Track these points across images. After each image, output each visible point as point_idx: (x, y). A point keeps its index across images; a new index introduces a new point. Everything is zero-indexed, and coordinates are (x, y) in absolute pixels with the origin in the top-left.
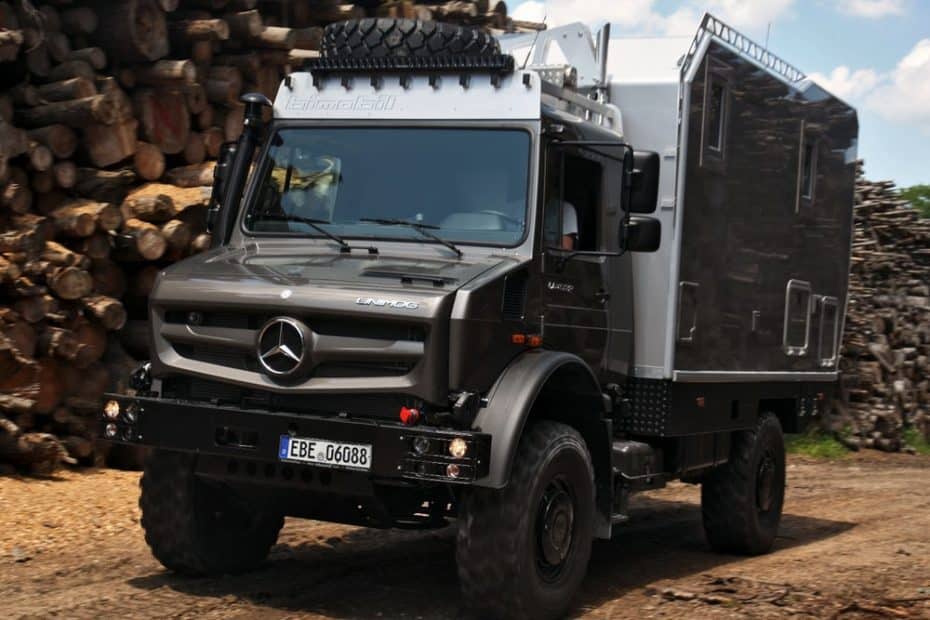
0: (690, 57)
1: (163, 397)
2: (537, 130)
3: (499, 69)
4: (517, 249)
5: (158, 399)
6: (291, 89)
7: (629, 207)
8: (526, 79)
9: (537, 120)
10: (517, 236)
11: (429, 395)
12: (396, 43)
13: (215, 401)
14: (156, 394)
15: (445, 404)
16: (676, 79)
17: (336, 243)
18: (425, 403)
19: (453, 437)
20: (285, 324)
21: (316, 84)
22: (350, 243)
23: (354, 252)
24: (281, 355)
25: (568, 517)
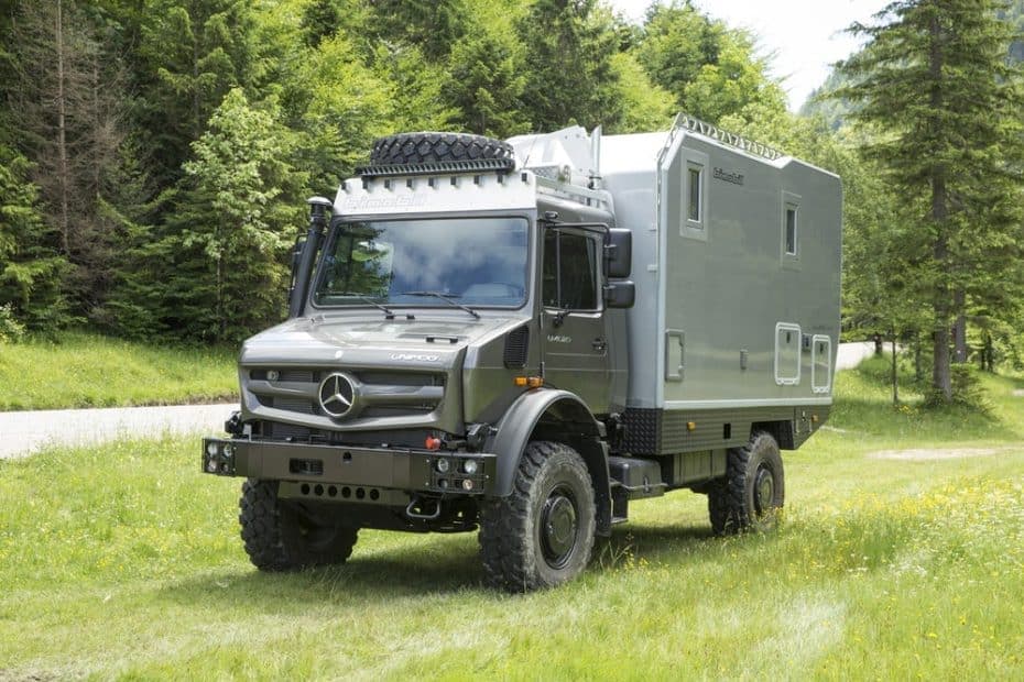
0: (666, 149)
1: (253, 439)
2: (535, 217)
3: (503, 170)
4: (521, 311)
5: (250, 440)
6: (348, 192)
7: (610, 275)
8: (524, 177)
9: (533, 209)
10: (521, 301)
11: (451, 427)
12: (427, 152)
13: (289, 439)
14: (247, 437)
15: (463, 434)
16: (654, 167)
17: (382, 312)
18: (448, 434)
19: (466, 459)
20: (339, 377)
21: (365, 187)
22: (394, 312)
23: (397, 318)
24: (337, 401)
25: (569, 515)
